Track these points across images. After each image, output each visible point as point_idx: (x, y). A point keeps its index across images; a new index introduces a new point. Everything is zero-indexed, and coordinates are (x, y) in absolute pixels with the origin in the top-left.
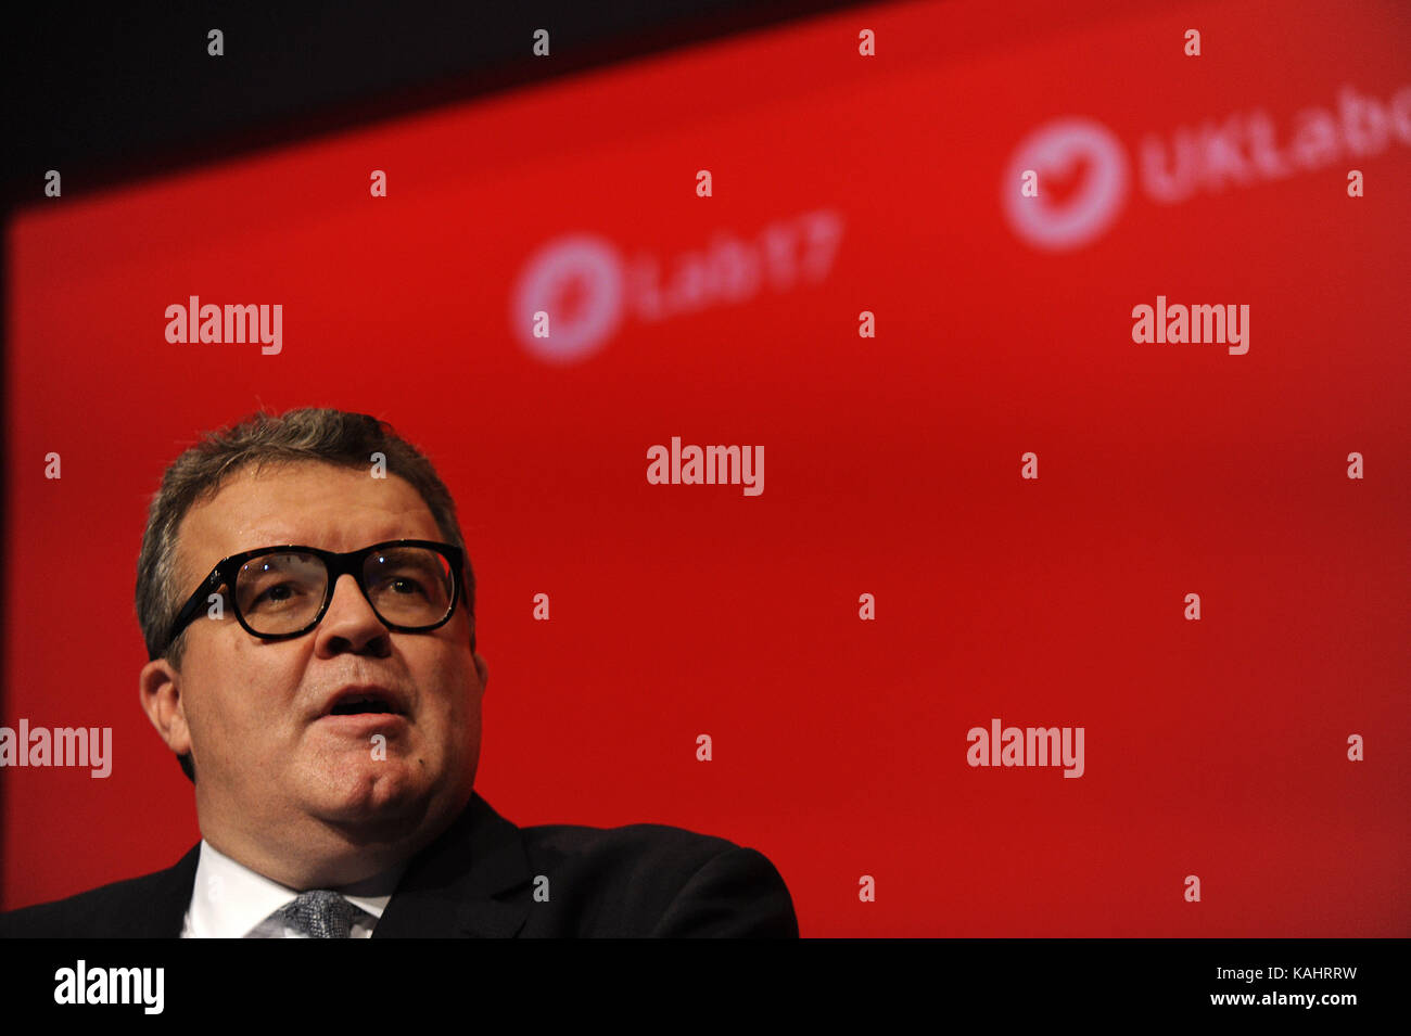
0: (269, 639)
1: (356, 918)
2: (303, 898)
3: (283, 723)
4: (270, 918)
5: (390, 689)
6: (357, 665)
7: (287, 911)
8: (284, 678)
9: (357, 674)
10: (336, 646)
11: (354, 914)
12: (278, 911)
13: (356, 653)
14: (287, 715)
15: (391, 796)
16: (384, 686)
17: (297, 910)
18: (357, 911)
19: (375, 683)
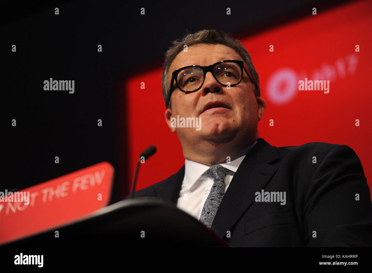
0: (188, 92)
1: (227, 173)
2: (211, 167)
3: (192, 115)
4: (203, 175)
5: (222, 102)
6: (212, 96)
7: (207, 172)
8: (192, 102)
9: (212, 98)
10: (206, 91)
11: (227, 171)
12: (205, 172)
13: (212, 92)
14: (193, 113)
15: (223, 129)
16: (221, 101)
17: (209, 171)
18: (227, 170)
19: (218, 100)
